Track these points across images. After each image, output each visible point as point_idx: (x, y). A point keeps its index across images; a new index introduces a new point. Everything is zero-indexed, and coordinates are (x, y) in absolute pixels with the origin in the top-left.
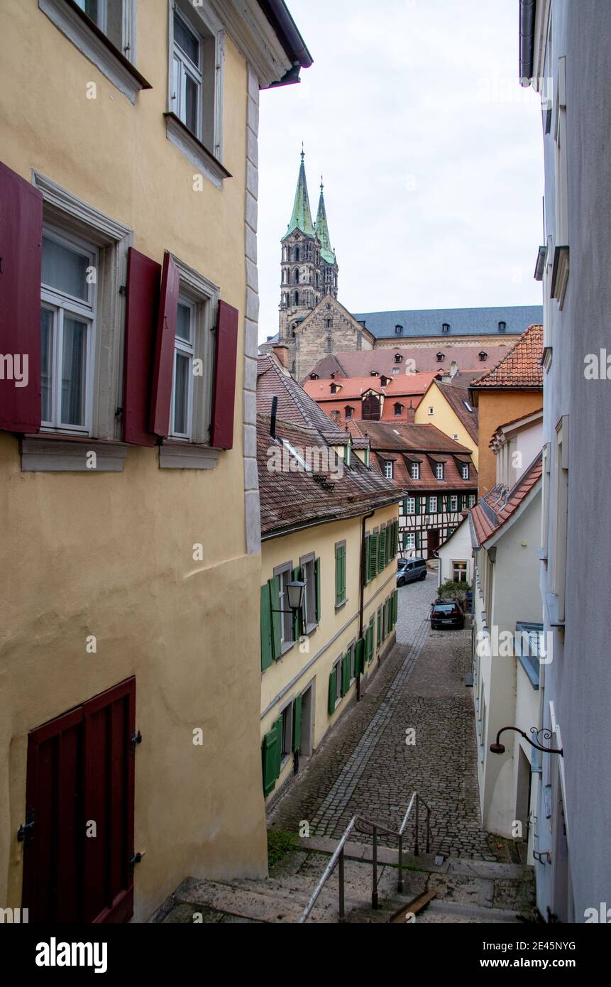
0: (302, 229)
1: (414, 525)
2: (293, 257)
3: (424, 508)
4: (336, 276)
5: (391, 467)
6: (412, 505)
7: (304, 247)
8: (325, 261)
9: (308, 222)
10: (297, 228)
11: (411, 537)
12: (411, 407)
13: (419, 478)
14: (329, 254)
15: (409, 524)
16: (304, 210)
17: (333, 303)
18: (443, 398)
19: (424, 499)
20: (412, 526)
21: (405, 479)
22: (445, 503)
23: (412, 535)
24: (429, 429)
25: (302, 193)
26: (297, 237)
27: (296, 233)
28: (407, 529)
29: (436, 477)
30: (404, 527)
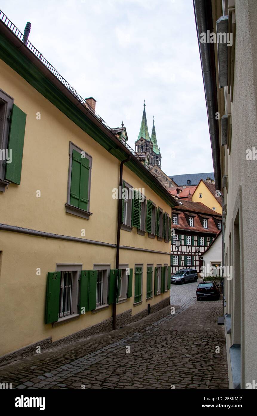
0: (144, 137)
1: (191, 251)
2: (140, 149)
3: (196, 242)
4: (160, 160)
5: (177, 217)
6: (189, 240)
7: (145, 145)
8: (155, 153)
9: (147, 134)
10: (142, 137)
11: (189, 259)
12: (190, 194)
13: (193, 226)
14: (157, 150)
15: (188, 251)
16: (145, 129)
17: (158, 169)
18: (207, 188)
19: (196, 237)
20: (190, 252)
21: (185, 225)
22: (209, 241)
23: (190, 257)
24: (200, 204)
25: (144, 122)
26: (142, 141)
27: (142, 139)
28: (186, 253)
29: (203, 226)
30: (185, 252)
